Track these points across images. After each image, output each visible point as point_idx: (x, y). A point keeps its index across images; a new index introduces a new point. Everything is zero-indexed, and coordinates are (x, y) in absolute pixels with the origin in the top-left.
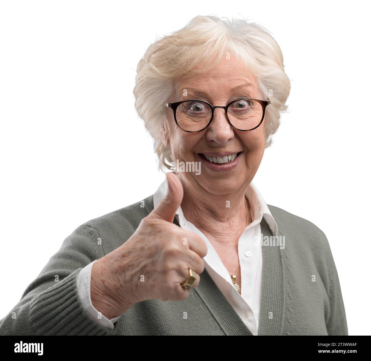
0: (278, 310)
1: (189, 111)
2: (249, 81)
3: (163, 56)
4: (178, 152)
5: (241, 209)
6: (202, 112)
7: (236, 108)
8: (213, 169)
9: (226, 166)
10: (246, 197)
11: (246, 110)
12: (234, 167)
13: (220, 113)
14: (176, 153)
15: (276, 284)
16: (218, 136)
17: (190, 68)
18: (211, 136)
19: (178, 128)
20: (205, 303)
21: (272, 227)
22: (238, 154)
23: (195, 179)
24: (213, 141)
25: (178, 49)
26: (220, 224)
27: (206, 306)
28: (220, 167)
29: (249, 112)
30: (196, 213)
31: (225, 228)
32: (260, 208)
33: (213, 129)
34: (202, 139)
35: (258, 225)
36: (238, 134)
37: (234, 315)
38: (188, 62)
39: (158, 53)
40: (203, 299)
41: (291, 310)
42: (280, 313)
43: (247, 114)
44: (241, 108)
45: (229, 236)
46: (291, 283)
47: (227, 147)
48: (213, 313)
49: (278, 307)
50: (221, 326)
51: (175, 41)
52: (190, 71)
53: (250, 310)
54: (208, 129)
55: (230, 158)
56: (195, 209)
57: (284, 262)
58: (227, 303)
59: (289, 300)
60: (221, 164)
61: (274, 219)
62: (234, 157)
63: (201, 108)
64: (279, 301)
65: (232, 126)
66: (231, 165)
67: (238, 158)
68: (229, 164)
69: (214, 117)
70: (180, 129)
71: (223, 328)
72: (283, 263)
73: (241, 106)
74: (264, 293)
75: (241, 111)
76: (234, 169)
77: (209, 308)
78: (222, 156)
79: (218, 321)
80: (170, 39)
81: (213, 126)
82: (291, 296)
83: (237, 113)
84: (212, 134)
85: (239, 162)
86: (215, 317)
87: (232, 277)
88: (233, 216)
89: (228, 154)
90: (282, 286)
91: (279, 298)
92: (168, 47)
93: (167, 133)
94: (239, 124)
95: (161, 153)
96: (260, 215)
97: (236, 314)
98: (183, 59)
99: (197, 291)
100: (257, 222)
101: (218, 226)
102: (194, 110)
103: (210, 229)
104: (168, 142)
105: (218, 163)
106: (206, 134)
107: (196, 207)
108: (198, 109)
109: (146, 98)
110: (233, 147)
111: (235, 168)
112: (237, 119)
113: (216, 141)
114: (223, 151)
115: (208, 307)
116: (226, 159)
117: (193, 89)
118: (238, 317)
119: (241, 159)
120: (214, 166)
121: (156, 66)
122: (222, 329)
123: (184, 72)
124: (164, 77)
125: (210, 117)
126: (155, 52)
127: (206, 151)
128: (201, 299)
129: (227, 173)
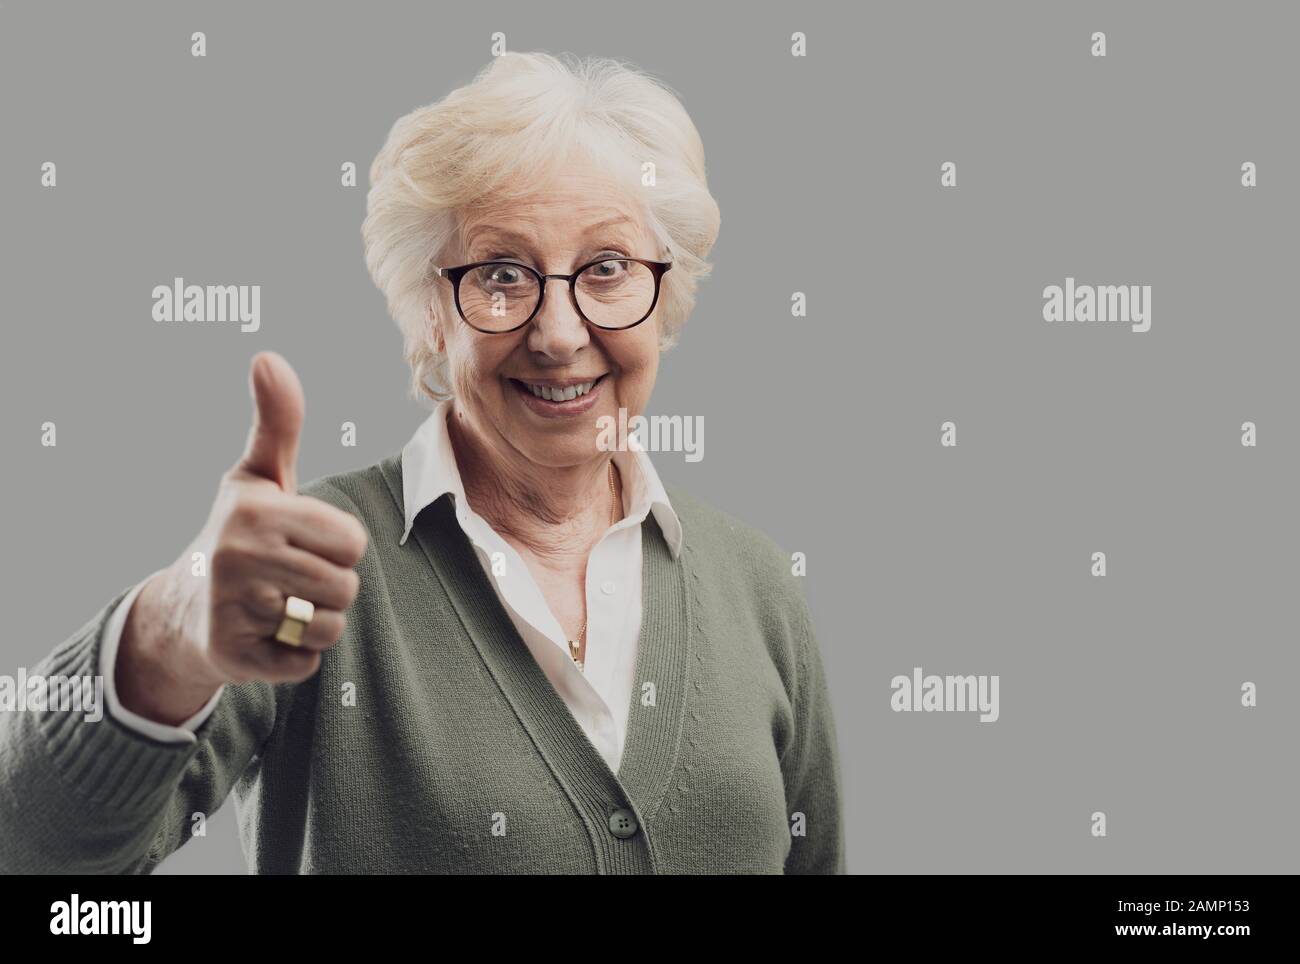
0: (669, 716)
1: (488, 282)
2: (626, 213)
3: (429, 155)
4: (465, 376)
5: (598, 494)
6: (517, 284)
7: (594, 277)
8: (540, 412)
9: (570, 406)
10: (612, 462)
11: (617, 279)
12: (588, 406)
13: (558, 291)
14: (459, 378)
15: (669, 658)
16: (554, 342)
17: (490, 187)
18: (538, 342)
19: (464, 323)
20: (506, 693)
21: (669, 535)
22: (598, 381)
23: (501, 435)
24: (541, 353)
25: (464, 141)
26: (553, 528)
27: (507, 700)
28: (556, 407)
29: (623, 285)
30: (499, 505)
31: (564, 537)
32: (645, 488)
33: (542, 326)
34: (518, 347)
35: (635, 526)
36: (598, 337)
37: (568, 722)
38: (485, 174)
39: (417, 147)
40: (501, 685)
41: (697, 717)
42: (673, 723)
43: (619, 289)
44: (607, 275)
45: (572, 553)
46: (703, 659)
47: (573, 365)
48: (521, 718)
49: (670, 710)
50: (538, 745)
51: (458, 121)
52: (489, 193)
53: (606, 712)
54: (530, 326)
55: (580, 389)
56: (498, 496)
57: (692, 613)
58: (555, 695)
59: (696, 696)
60: (558, 402)
61: (676, 516)
62: (589, 386)
63: (514, 275)
64: (672, 695)
65: (587, 319)
66: (581, 403)
67: (598, 388)
68: (578, 402)
69: (546, 298)
70: (468, 327)
71: (541, 750)
72: (689, 613)
73: (606, 271)
74: (641, 676)
75: (606, 282)
76: (588, 412)
77: (514, 705)
78: (563, 387)
79: (531, 733)
80: (445, 115)
81: (543, 319)
82: (700, 687)
83: (597, 287)
84: (539, 337)
85: (600, 397)
86: (526, 725)
87: (571, 646)
88: (581, 510)
89: (575, 382)
90: (682, 666)
91: (673, 690)
92: (440, 135)
93: (439, 324)
94: (601, 314)
95: (419, 362)
96: (644, 505)
97: (574, 721)
98: (474, 167)
99: (489, 666)
100: (636, 518)
101: (546, 533)
102: (499, 281)
103: (528, 537)
104: (442, 346)
105: (555, 400)
106: (526, 338)
107: (501, 490)
108: (508, 278)
109: (391, 248)
110: (587, 366)
111: (592, 410)
112: (597, 302)
113: (550, 355)
114: (564, 375)
115: (511, 702)
116: (571, 392)
117: (497, 229)
118: (577, 727)
119: (605, 391)
120: (544, 404)
121: (412, 178)
122: (539, 753)
123: (477, 195)
124: (431, 204)
125: (535, 298)
126: (411, 145)
127: (526, 376)
128: (496, 683)
129: (571, 421)
